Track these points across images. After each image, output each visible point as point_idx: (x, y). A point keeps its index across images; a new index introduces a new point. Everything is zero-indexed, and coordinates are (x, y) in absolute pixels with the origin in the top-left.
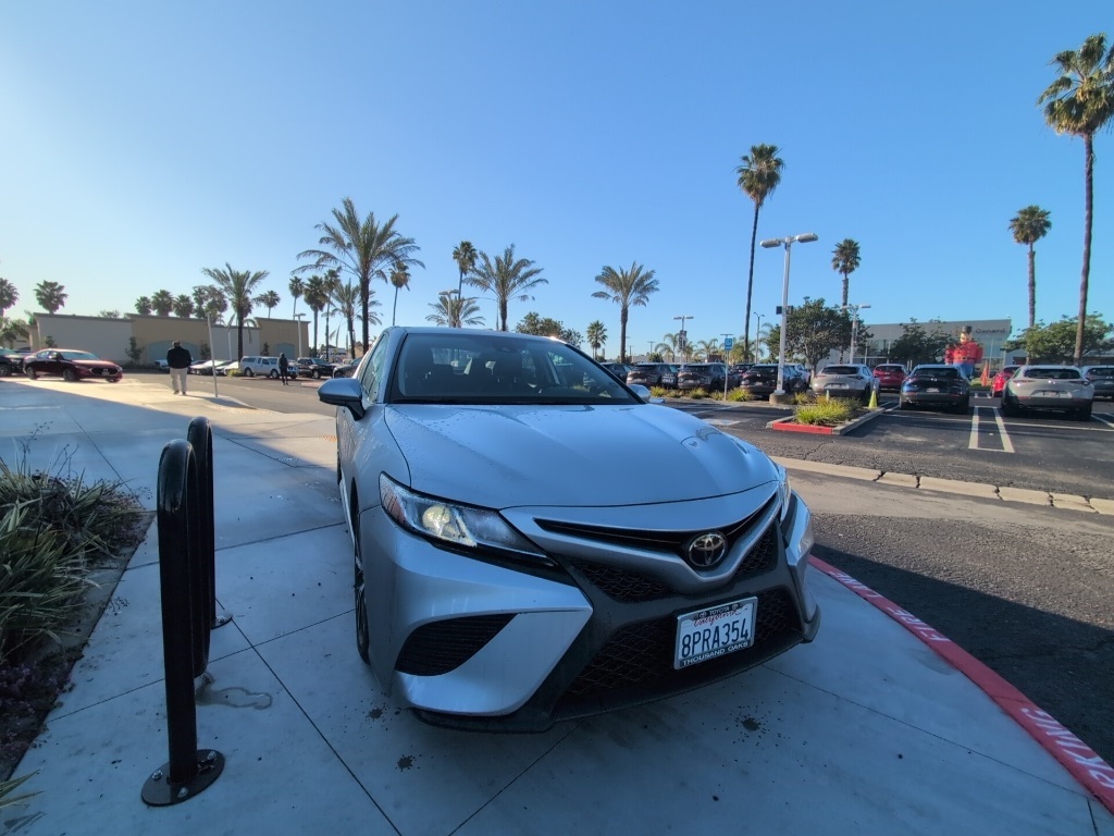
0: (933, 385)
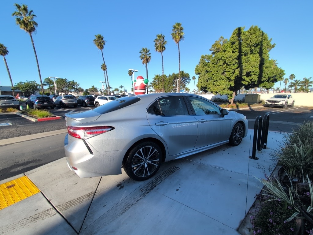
0: (46, 102)
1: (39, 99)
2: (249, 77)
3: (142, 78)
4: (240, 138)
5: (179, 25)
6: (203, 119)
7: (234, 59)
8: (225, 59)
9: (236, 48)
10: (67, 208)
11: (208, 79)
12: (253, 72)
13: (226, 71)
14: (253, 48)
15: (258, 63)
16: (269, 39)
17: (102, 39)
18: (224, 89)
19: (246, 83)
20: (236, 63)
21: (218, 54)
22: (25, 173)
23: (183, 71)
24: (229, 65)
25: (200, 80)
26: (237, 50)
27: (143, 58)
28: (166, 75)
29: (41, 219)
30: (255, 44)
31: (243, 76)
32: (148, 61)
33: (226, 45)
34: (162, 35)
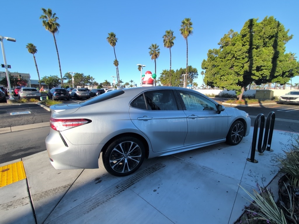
0: (62, 94)
1: (57, 91)
2: (260, 72)
3: (150, 73)
4: (240, 137)
5: (188, 20)
6: (194, 115)
7: (244, 52)
8: (234, 52)
9: (247, 41)
10: (40, 199)
11: (215, 74)
12: (264, 66)
13: (234, 66)
14: (267, 40)
15: (271, 56)
16: (286, 30)
17: (115, 36)
18: (231, 84)
19: (257, 78)
20: (246, 56)
21: (227, 47)
22: (22, 158)
23: (190, 66)
24: (238, 59)
25: (207, 75)
26: (248, 43)
27: (152, 54)
28: (173, 70)
29: (13, 207)
30: (269, 36)
31: (253, 70)
32: (157, 57)
33: (236, 38)
34: (171, 31)
